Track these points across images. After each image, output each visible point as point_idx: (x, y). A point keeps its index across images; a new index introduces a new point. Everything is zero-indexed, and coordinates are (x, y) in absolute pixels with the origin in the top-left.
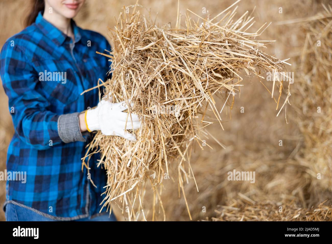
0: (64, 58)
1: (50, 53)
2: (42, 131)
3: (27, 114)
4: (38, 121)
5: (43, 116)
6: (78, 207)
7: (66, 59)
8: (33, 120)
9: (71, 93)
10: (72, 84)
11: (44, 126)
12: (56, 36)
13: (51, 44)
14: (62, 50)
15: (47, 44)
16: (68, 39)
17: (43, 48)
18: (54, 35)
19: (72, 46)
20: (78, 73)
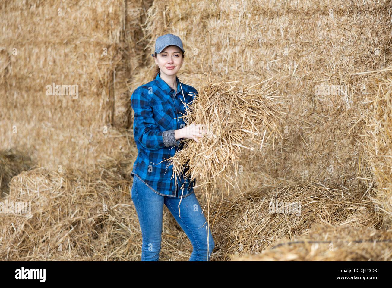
0: (168, 102)
1: (161, 98)
2: (153, 141)
3: (146, 130)
4: (152, 135)
5: (154, 132)
6: (170, 190)
7: (169, 102)
8: (149, 135)
9: (169, 123)
10: (171, 118)
11: (155, 138)
12: (165, 89)
13: (162, 93)
14: (168, 97)
15: (159, 93)
16: (172, 90)
17: (157, 95)
18: (165, 88)
19: (175, 95)
20: (175, 112)
